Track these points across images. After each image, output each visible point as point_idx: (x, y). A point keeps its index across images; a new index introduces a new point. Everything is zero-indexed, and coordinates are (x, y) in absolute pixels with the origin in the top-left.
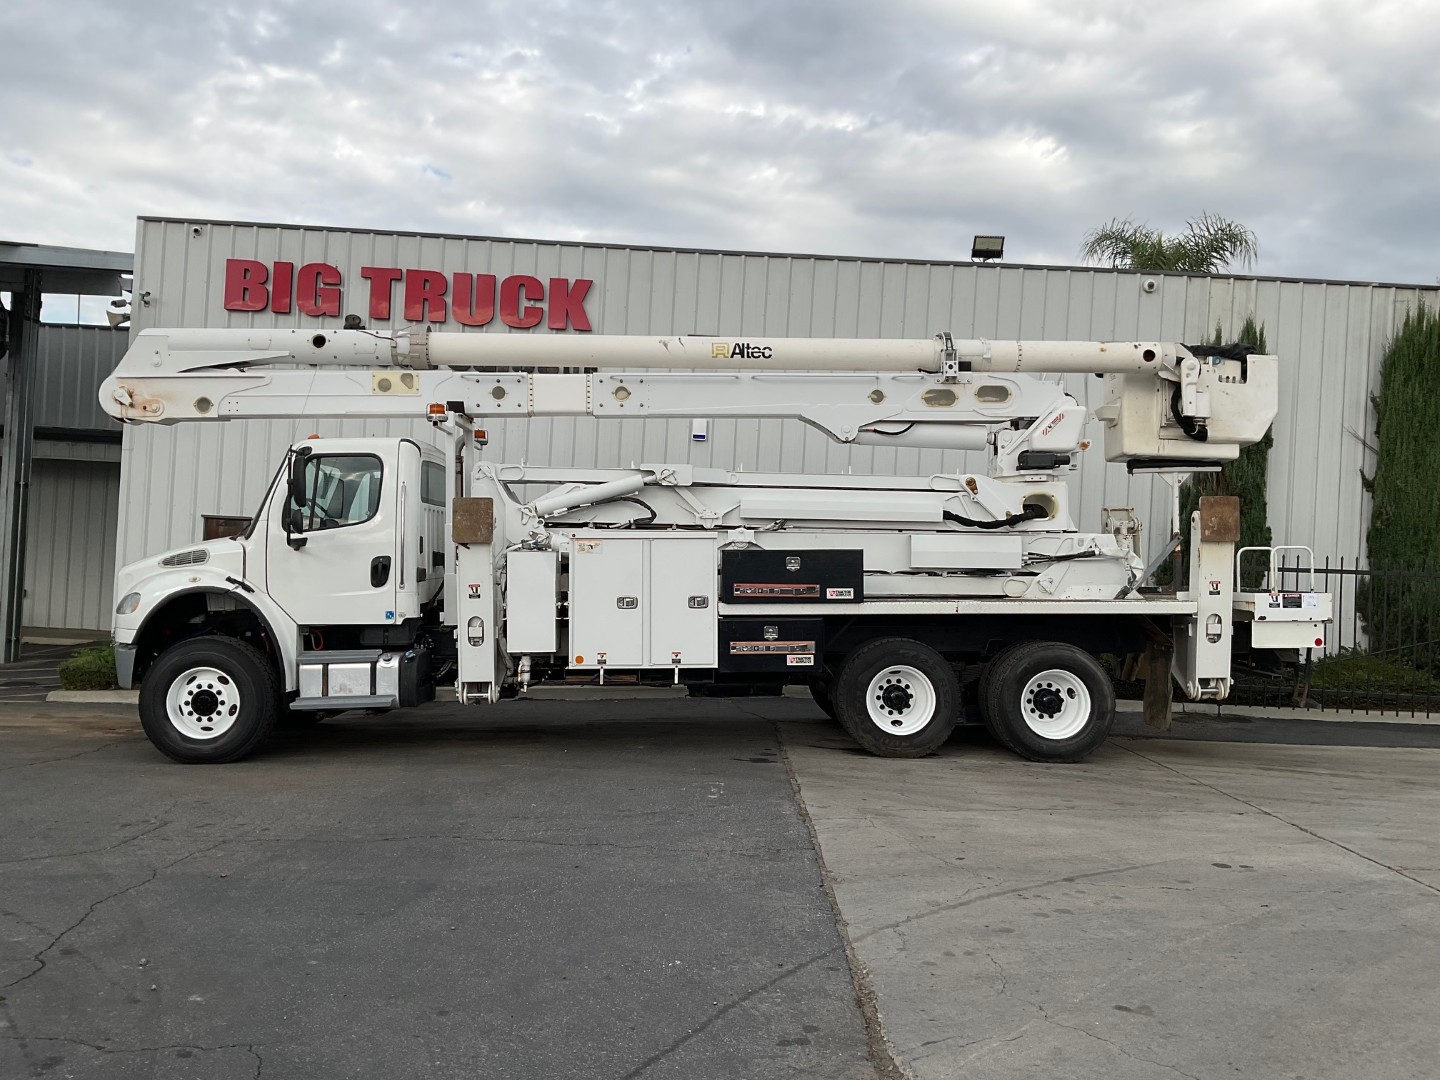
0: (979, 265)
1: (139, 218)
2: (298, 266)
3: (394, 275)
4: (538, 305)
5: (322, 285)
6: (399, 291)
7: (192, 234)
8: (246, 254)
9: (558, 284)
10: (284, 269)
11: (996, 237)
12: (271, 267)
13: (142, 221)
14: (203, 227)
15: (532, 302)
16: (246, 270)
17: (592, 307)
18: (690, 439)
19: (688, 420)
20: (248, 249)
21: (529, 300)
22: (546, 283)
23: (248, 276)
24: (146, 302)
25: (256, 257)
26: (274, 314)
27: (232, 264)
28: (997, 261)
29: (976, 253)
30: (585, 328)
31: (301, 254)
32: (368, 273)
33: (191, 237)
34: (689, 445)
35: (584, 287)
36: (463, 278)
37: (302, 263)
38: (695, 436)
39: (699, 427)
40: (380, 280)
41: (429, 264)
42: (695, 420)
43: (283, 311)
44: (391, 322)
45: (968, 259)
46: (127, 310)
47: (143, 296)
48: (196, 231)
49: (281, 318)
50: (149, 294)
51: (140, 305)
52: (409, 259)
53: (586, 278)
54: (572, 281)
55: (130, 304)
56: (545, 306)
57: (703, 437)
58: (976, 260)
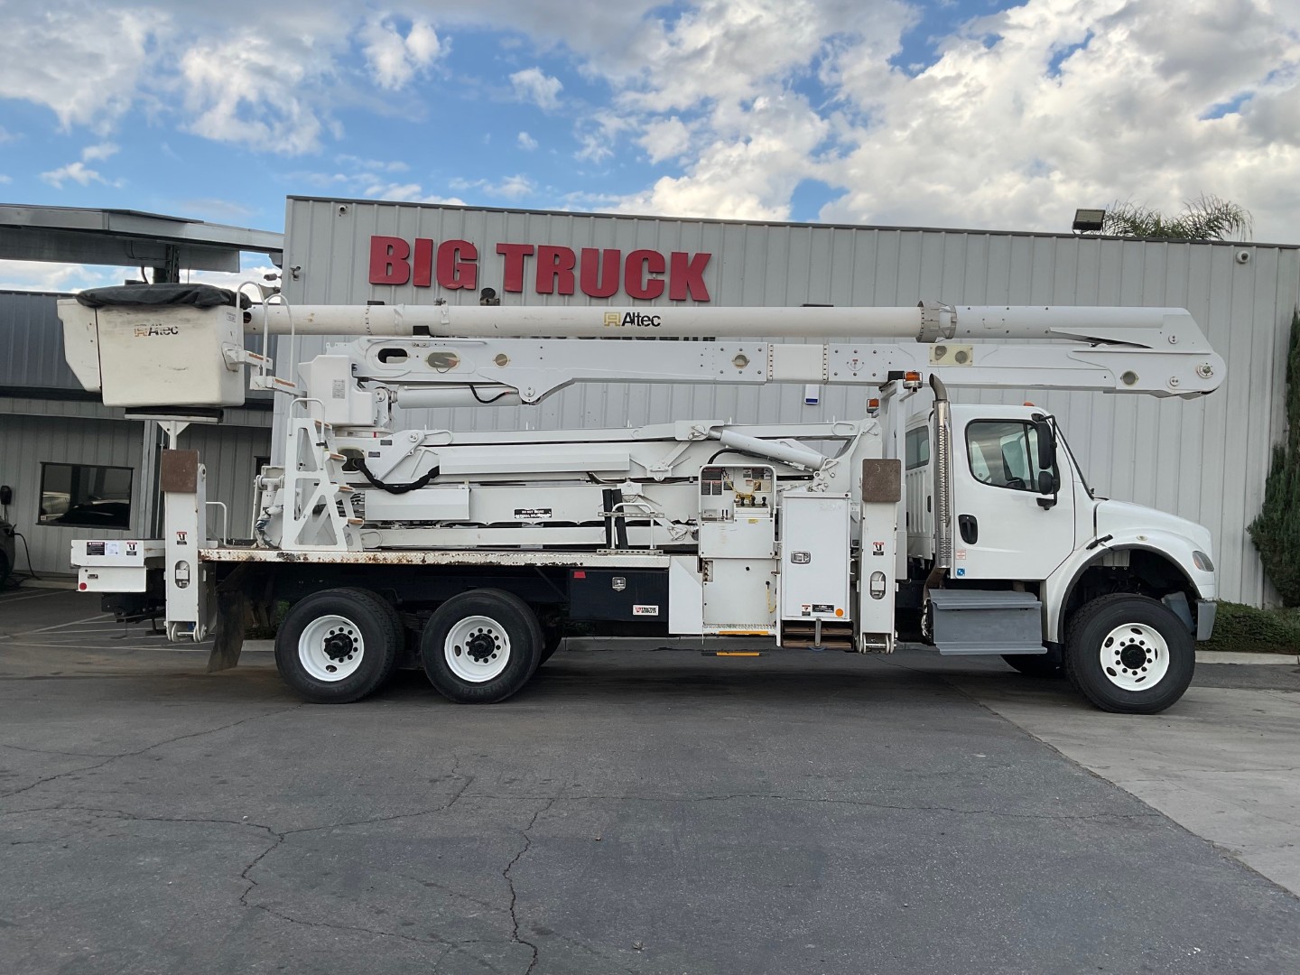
0: (1081, 237)
1: (289, 197)
2: (438, 242)
3: (526, 251)
4: (660, 277)
5: (460, 261)
6: (531, 267)
7: (338, 212)
8: (389, 231)
9: (679, 257)
10: (424, 245)
11: (1097, 211)
12: (412, 244)
13: (291, 200)
14: (349, 205)
15: (654, 275)
16: (390, 246)
17: (710, 278)
18: (803, 403)
19: (801, 385)
20: (392, 226)
21: (651, 272)
22: (667, 257)
23: (391, 252)
24: (295, 277)
25: (398, 234)
26: (415, 288)
27: (376, 241)
28: (1097, 233)
29: (1077, 225)
30: (703, 299)
31: (441, 232)
32: (503, 250)
33: (337, 215)
34: (802, 408)
35: (703, 260)
36: (590, 253)
37: (441, 240)
38: (808, 400)
39: (812, 391)
40: (514, 255)
41: (559, 240)
42: (808, 385)
43: (424, 285)
44: (523, 294)
45: (1070, 232)
46: (277, 283)
47: (294, 270)
48: (342, 209)
49: (422, 291)
50: (299, 268)
51: (290, 278)
52: (539, 235)
53: (705, 251)
54: (692, 255)
55: (280, 277)
56: (666, 278)
57: (816, 400)
58: (1078, 232)
